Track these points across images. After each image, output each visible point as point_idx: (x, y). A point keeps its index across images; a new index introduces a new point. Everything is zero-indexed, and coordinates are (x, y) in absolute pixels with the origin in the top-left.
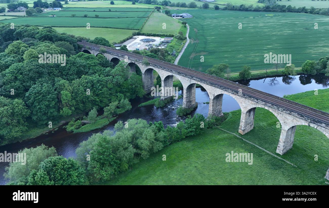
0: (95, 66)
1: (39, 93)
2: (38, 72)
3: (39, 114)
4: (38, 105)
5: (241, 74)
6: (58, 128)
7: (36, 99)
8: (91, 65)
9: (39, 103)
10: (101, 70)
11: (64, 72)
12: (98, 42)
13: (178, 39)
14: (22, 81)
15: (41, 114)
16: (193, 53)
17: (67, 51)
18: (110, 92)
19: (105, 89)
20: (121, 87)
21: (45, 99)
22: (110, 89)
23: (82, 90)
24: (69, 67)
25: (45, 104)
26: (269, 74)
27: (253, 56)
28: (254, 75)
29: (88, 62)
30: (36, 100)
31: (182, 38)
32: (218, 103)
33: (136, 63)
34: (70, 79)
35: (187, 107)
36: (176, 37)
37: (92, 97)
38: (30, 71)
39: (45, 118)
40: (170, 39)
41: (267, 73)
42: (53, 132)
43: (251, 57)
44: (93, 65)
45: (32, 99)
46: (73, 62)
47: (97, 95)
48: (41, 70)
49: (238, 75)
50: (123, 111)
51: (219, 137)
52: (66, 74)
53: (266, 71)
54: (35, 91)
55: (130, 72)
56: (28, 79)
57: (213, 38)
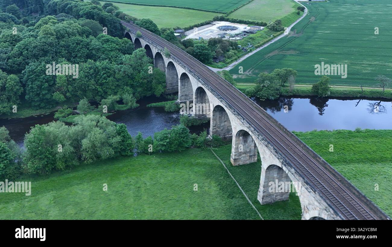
0: (112, 51)
1: (32, 71)
2: (43, 50)
3: (31, 94)
4: (30, 84)
5: (315, 87)
6: (49, 113)
7: (29, 77)
8: (106, 50)
9: (32, 82)
10: (117, 56)
11: (73, 53)
12: (142, 25)
13: (271, 29)
14: (26, 57)
15: (33, 94)
16: (276, 51)
17: (91, 31)
18: (117, 83)
19: (111, 78)
20: (134, 80)
21: (39, 79)
22: (118, 80)
23: (81, 76)
24: (80, 48)
25: (37, 84)
26: (367, 94)
27: (366, 64)
28: (337, 92)
29: (105, 46)
30: (30, 79)
31: (276, 29)
32: (223, 118)
33: (161, 53)
34: (77, 62)
35: (197, 117)
36: (268, 26)
37: (94, 85)
38: (35, 47)
39: (37, 99)
40: (258, 29)
41: (363, 92)
42: (42, 116)
43: (359, 66)
44: (109, 50)
45: (26, 76)
46: (86, 44)
47: (101, 85)
48: (46, 48)
49: (311, 88)
50: (125, 109)
51: (200, 161)
52: (74, 56)
53: (362, 89)
54: (29, 69)
55: (161, 64)
56: (32, 56)
57: (328, 32)
